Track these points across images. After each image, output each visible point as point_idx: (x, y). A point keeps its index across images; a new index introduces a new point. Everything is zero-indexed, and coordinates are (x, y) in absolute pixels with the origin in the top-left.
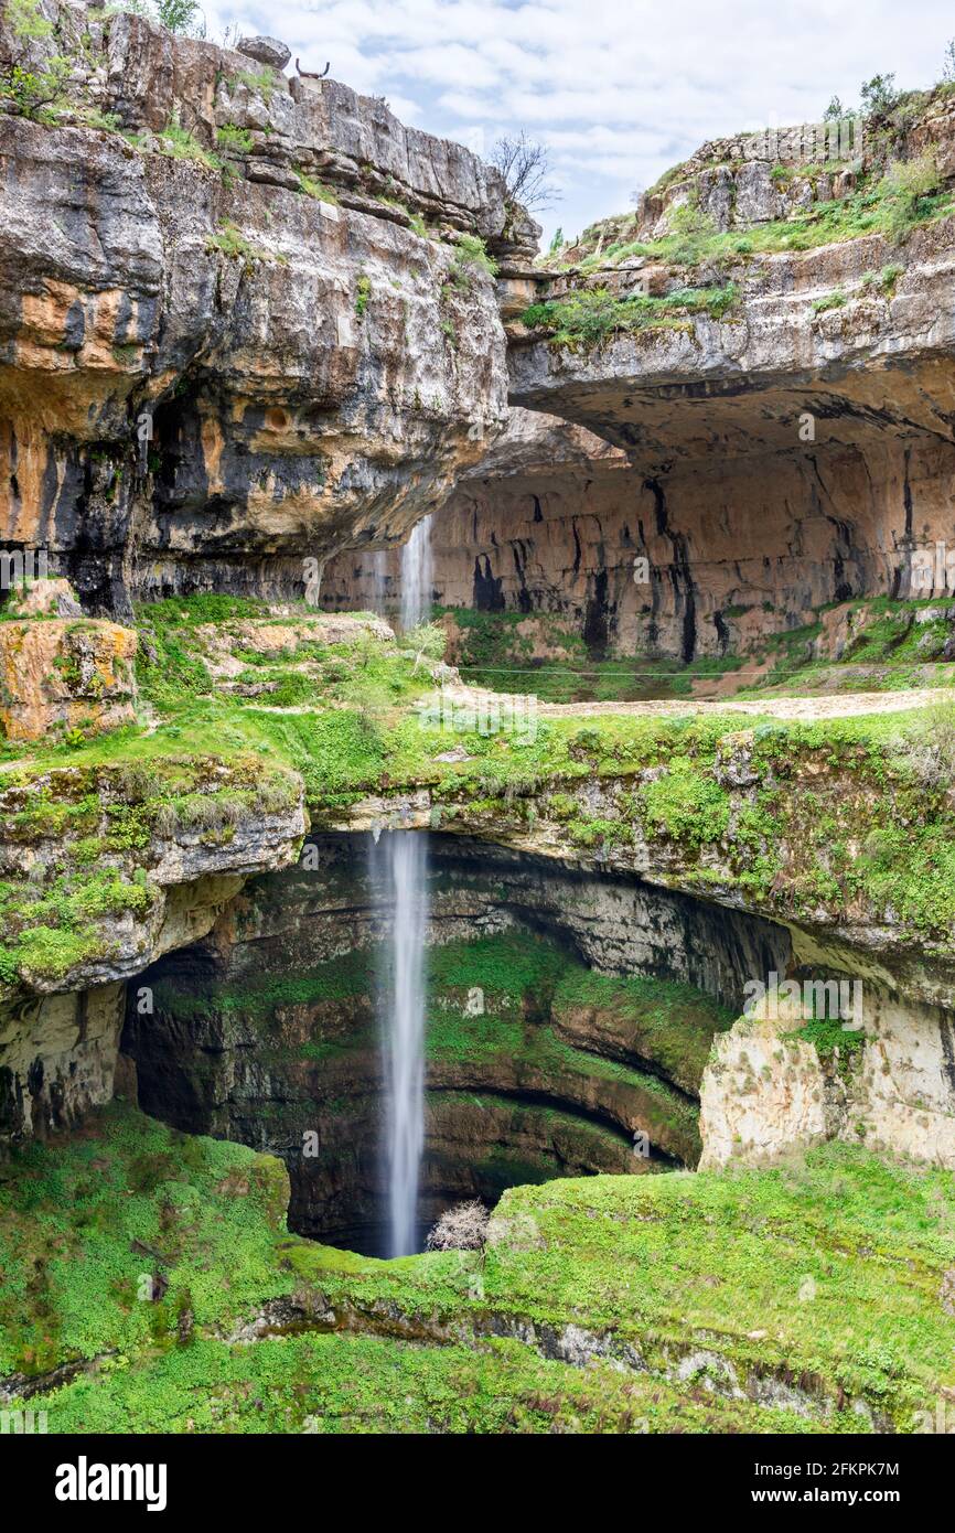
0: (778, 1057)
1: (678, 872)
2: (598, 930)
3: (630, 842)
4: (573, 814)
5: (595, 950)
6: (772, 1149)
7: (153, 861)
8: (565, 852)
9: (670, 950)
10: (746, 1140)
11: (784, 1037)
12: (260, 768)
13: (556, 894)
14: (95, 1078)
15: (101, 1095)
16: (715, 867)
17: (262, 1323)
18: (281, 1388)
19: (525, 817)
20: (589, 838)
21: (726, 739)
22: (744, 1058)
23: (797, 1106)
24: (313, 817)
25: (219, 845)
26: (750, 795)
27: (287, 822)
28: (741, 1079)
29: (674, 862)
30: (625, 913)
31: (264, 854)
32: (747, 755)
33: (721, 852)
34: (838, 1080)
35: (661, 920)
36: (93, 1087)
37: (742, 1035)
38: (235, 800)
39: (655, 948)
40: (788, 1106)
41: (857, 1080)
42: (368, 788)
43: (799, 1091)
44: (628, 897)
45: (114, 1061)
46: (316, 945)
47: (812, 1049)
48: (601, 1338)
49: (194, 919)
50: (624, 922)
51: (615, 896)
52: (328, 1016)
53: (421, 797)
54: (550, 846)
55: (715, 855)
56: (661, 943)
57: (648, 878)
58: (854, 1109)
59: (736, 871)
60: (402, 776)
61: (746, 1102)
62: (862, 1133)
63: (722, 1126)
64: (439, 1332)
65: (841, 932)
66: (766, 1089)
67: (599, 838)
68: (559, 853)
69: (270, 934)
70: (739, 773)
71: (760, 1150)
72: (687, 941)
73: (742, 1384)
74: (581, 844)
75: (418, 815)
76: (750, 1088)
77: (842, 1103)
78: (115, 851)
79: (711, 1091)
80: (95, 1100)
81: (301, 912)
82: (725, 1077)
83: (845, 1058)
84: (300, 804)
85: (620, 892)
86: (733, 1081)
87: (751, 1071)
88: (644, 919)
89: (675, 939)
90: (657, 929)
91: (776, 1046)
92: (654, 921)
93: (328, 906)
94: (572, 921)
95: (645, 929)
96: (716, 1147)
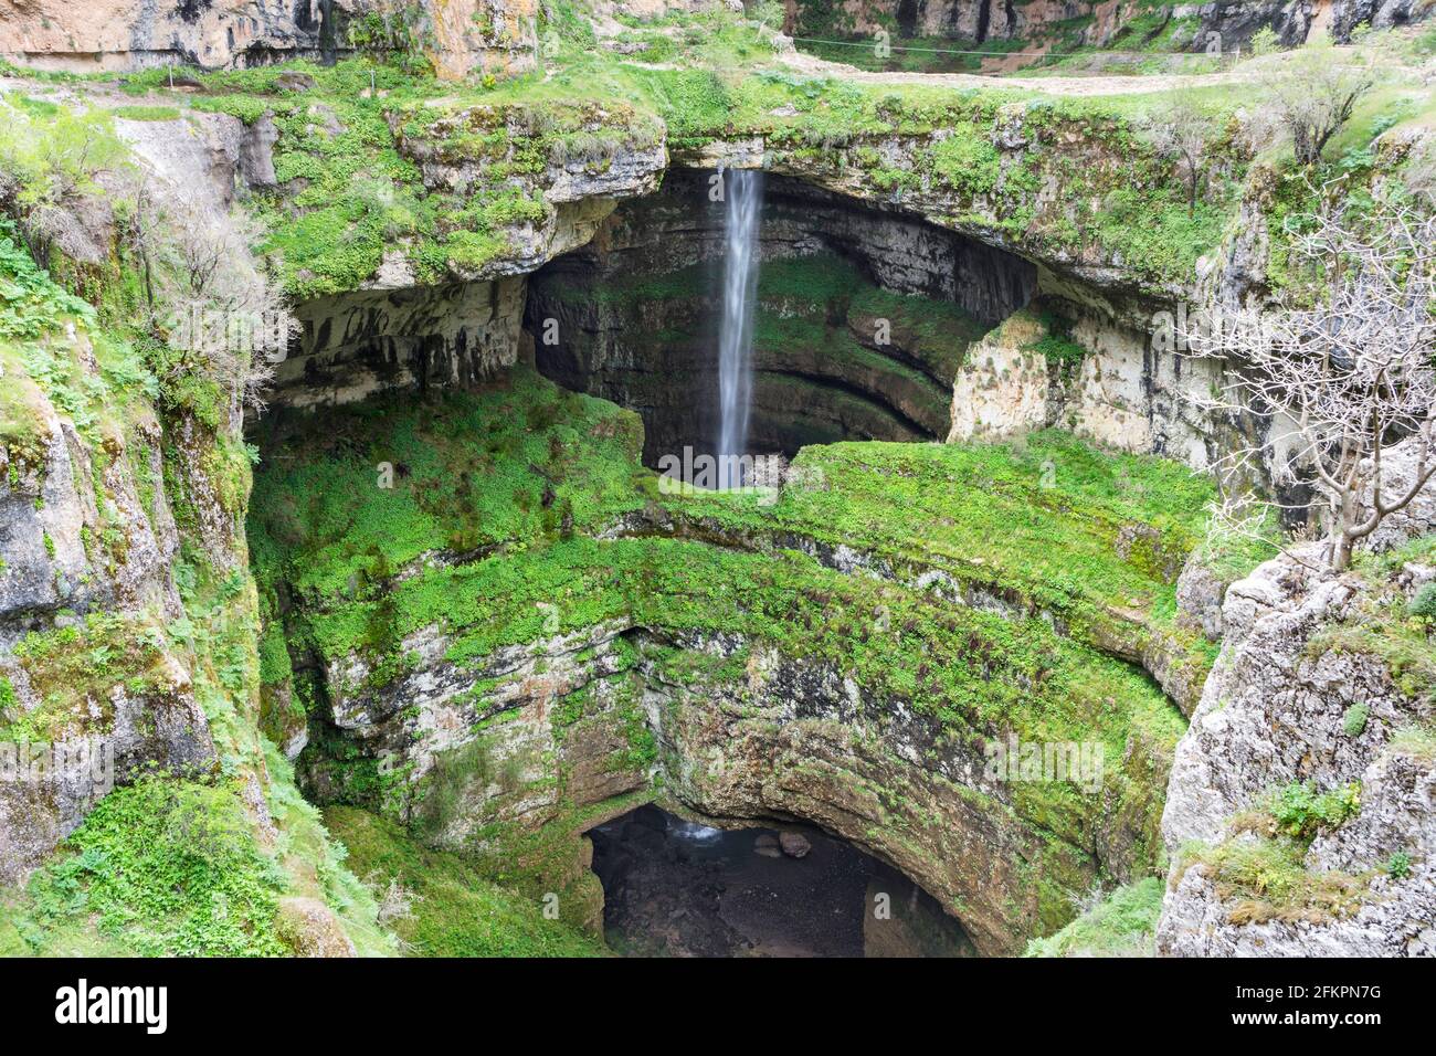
0: (1016, 363)
1: (954, 215)
2: (888, 258)
3: (918, 189)
4: (876, 164)
5: (884, 272)
6: (1003, 431)
7: (547, 184)
8: (866, 194)
9: (942, 277)
10: (985, 423)
11: (1022, 349)
12: (632, 113)
13: (858, 228)
14: (504, 346)
15: (509, 358)
16: (983, 213)
17: (621, 527)
18: (633, 573)
19: (837, 164)
20: (887, 184)
21: (1003, 109)
22: (990, 362)
23: (1026, 401)
24: (672, 155)
25: (598, 173)
26: (1018, 156)
27: (651, 159)
28: (986, 377)
29: (951, 207)
30: (910, 245)
31: (632, 183)
32: (1019, 123)
33: (990, 201)
34: (1060, 384)
35: (938, 253)
36: (502, 352)
37: (990, 345)
38: (612, 138)
39: (931, 274)
40: (1019, 400)
41: (1075, 384)
42: (716, 134)
43: (1029, 389)
44: (914, 233)
45: (518, 335)
46: (671, 257)
47: (1043, 358)
48: (864, 555)
49: (578, 231)
50: (909, 252)
51: (903, 231)
52: (678, 310)
53: (757, 143)
54: (855, 189)
55: (985, 204)
56: (936, 270)
57: (930, 218)
58: (1070, 406)
59: (1000, 217)
60: (743, 125)
61: (988, 395)
62: (1073, 423)
63: (968, 411)
64: (747, 543)
65: (1077, 270)
66: (1004, 386)
67: (894, 185)
68: (863, 195)
69: (636, 245)
70: (1011, 138)
71: (995, 431)
72: (956, 270)
73: (962, 594)
74: (879, 188)
75: (754, 158)
76: (992, 385)
77: (1061, 401)
78: (519, 174)
79: (963, 386)
80: (504, 362)
81: (661, 229)
82: (974, 375)
83: (1067, 367)
84: (662, 144)
85: (907, 228)
86: (980, 379)
87: (994, 372)
88: (924, 251)
89: (948, 268)
90: (934, 260)
91: (1016, 354)
92: (932, 252)
93: (681, 227)
94: (868, 249)
95: (925, 259)
96: (962, 426)
